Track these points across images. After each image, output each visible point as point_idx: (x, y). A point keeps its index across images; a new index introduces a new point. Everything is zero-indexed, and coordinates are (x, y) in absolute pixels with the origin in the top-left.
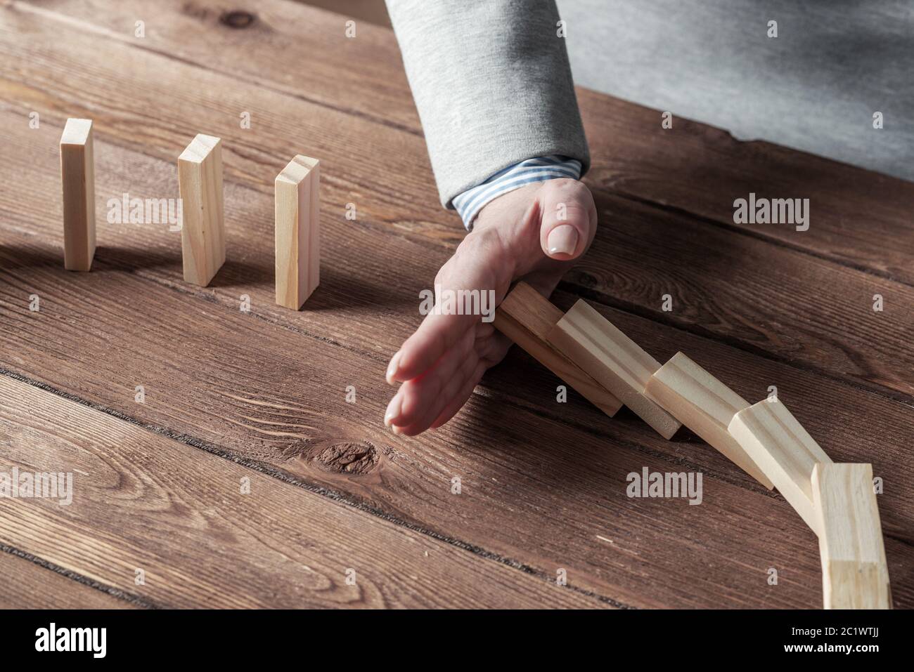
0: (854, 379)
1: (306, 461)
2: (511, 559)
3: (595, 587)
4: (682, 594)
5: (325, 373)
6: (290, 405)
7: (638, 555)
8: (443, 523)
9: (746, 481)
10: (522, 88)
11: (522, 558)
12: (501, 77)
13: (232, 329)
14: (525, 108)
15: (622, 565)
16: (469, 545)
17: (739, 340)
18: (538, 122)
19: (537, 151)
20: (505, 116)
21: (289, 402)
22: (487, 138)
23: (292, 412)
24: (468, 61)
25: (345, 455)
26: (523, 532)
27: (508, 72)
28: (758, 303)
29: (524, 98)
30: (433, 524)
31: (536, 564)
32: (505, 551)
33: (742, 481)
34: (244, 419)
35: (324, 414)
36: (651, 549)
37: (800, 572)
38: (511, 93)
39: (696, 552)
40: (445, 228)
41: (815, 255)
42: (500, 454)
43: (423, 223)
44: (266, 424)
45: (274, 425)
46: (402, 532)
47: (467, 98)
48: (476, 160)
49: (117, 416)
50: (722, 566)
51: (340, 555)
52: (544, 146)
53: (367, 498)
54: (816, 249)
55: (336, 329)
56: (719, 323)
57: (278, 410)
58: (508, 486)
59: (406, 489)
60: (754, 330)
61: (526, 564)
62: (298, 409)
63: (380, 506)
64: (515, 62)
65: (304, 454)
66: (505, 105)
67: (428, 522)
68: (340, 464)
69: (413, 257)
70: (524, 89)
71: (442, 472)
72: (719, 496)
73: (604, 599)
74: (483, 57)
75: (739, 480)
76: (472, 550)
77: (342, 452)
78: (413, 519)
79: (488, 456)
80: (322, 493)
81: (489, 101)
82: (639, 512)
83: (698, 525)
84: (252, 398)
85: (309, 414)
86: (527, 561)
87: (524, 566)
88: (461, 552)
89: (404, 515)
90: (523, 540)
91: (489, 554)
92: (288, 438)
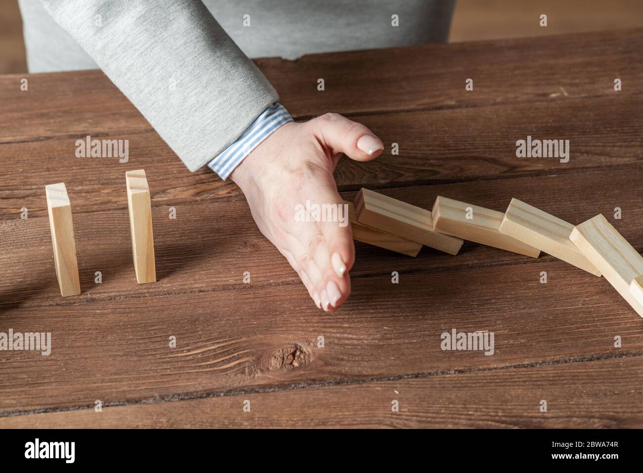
0: (507, 174)
1: (267, 373)
2: (444, 370)
3: (506, 362)
4: (554, 342)
5: (217, 313)
6: (218, 343)
7: (509, 331)
8: (386, 369)
9: (516, 260)
10: (231, 67)
11: (450, 366)
12: (215, 65)
13: (128, 313)
14: (241, 79)
15: (507, 342)
16: (413, 374)
17: (425, 180)
18: (254, 86)
19: (265, 105)
20: (232, 90)
21: (217, 341)
22: (228, 109)
23: (223, 347)
24: (186, 63)
25: (285, 358)
26: (435, 351)
27: (217, 60)
28: (409, 153)
29: (236, 74)
30: (380, 372)
31: (461, 365)
32: (437, 367)
33: (514, 261)
34: (200, 366)
35: (244, 339)
36: (511, 325)
37: (597, 297)
38: (227, 73)
39: (536, 314)
40: (185, 188)
41: (408, 111)
42: (372, 311)
43: (168, 191)
44: (217, 363)
45: (223, 361)
46: (368, 387)
47: (199, 88)
48: (226, 128)
49: (117, 405)
50: (557, 314)
51: (350, 420)
52: (268, 100)
53: (327, 377)
54: (407, 108)
55: (193, 282)
56: (403, 175)
57: (214, 350)
58: (397, 328)
59: (342, 360)
60: (425, 170)
61: (456, 369)
62: (225, 344)
63: (339, 378)
64: (216, 52)
65: (260, 369)
66: (228, 83)
67: (376, 373)
68: (288, 364)
69: (188, 215)
70: (232, 68)
71: (352, 339)
72: (513, 276)
73: (517, 366)
74: (196, 57)
75: (512, 261)
76: (417, 376)
77: (282, 356)
78: (366, 376)
79: (366, 316)
80: (295, 388)
81: (216, 84)
82: (481, 306)
83: (520, 298)
84: (189, 350)
85: (236, 343)
86: (455, 366)
87: (456, 371)
88: (413, 381)
89: (358, 376)
90: (440, 355)
91: (430, 374)
92: (239, 364)
